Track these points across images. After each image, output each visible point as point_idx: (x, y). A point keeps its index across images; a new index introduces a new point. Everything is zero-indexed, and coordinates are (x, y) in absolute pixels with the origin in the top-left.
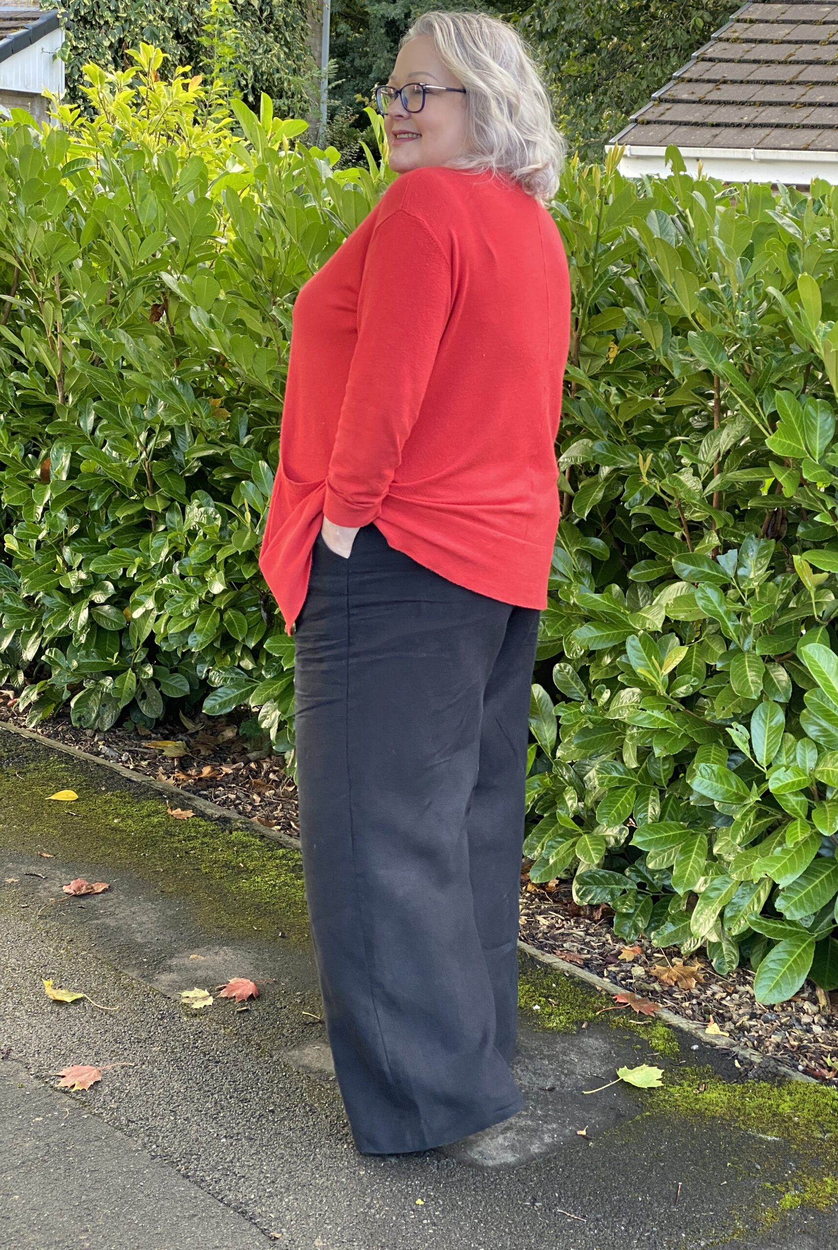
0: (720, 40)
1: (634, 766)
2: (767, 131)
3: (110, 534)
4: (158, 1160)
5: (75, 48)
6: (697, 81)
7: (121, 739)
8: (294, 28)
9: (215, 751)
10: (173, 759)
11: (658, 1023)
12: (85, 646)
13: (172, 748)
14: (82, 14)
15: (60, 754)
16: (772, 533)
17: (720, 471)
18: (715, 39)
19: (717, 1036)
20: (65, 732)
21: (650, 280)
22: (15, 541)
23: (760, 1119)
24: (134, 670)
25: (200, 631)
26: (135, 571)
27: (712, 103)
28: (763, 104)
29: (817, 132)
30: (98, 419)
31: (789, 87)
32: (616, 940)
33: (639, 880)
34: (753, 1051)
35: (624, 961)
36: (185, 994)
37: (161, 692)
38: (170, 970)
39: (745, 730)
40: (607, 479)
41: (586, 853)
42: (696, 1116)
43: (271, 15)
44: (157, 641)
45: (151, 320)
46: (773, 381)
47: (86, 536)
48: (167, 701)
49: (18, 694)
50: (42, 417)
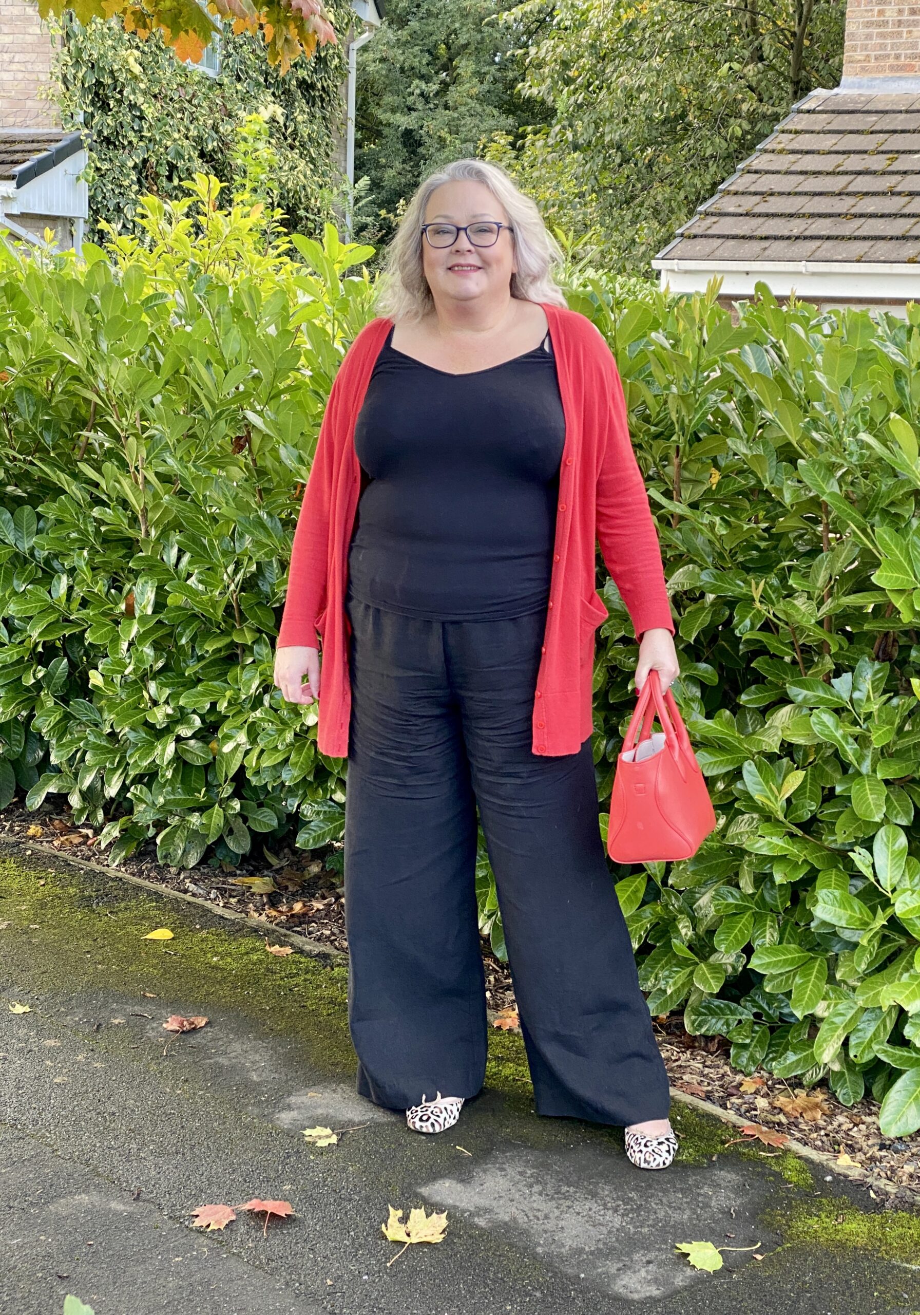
0: (766, 151)
1: (751, 891)
2: (818, 243)
3: (197, 668)
4: (302, 1297)
5: (98, 169)
6: (743, 193)
7: (206, 876)
8: (319, 145)
9: (303, 887)
10: (261, 895)
11: (789, 1155)
12: (171, 782)
13: (260, 884)
14: (105, 134)
15: (149, 893)
16: (882, 656)
17: (830, 594)
18: (760, 150)
19: (849, 1167)
20: (150, 870)
21: (747, 406)
22: (100, 677)
23: (902, 1249)
24: (220, 806)
25: (295, 764)
26: (225, 704)
27: (759, 215)
28: (812, 215)
29: (869, 243)
30: (181, 553)
31: (838, 198)
32: (735, 1071)
33: (755, 1010)
34: (887, 1182)
35: (745, 1092)
36: (307, 1132)
37: (249, 828)
38: (289, 1107)
39: (867, 854)
40: (713, 604)
41: (705, 981)
42: (837, 1247)
43: (295, 132)
44: (249, 775)
45: (234, 452)
46: (883, 505)
47: (172, 670)
48: (255, 835)
49: (98, 831)
50: (123, 552)
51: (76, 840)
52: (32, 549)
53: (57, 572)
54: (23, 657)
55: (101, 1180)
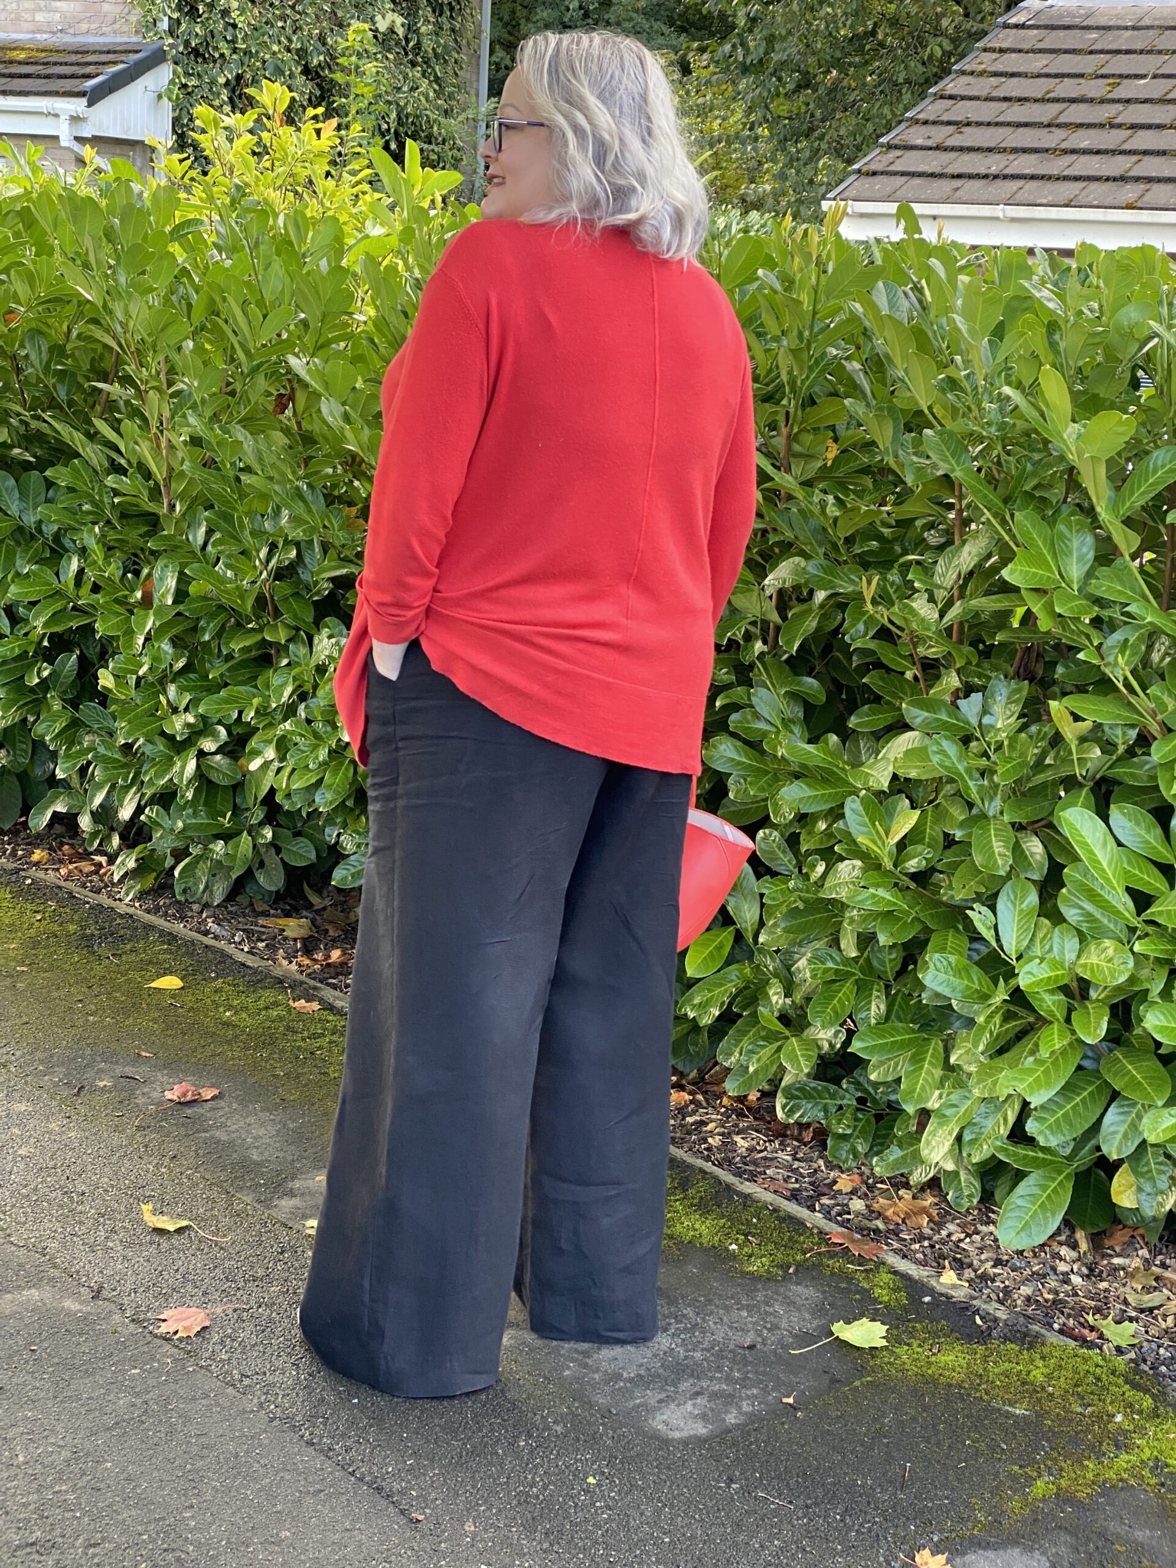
0: (963, 73)
1: (854, 955)
2: (1020, 183)
3: (222, 670)
4: (276, 1423)
5: (185, 86)
6: (934, 123)
7: (234, 915)
8: (446, 61)
9: (346, 931)
10: (295, 940)
11: (882, 1268)
12: (193, 803)
13: (295, 927)
14: (194, 45)
15: (162, 933)
16: (1024, 673)
17: (961, 597)
18: (956, 72)
19: (954, 1287)
20: (168, 907)
21: (877, 365)
22: (111, 677)
23: (1007, 1388)
24: (249, 833)
25: (329, 787)
26: (252, 714)
27: (953, 149)
28: (1015, 150)
29: (1080, 185)
30: (210, 532)
31: (1047, 130)
32: (830, 1166)
33: (859, 1094)
34: (998, 1305)
35: (840, 1192)
36: (309, 1223)
37: (282, 859)
38: (292, 1194)
39: (990, 913)
40: (822, 606)
41: (793, 1059)
42: (927, 1383)
43: (418, 45)
44: (278, 798)
45: (275, 413)
46: (1027, 488)
47: (195, 671)
48: (289, 870)
49: (112, 860)
50: (144, 529)
51: (87, 867)
52: (40, 522)
53: (67, 551)
54: (27, 652)
55: (56, 1273)
